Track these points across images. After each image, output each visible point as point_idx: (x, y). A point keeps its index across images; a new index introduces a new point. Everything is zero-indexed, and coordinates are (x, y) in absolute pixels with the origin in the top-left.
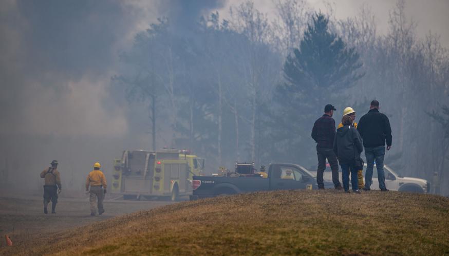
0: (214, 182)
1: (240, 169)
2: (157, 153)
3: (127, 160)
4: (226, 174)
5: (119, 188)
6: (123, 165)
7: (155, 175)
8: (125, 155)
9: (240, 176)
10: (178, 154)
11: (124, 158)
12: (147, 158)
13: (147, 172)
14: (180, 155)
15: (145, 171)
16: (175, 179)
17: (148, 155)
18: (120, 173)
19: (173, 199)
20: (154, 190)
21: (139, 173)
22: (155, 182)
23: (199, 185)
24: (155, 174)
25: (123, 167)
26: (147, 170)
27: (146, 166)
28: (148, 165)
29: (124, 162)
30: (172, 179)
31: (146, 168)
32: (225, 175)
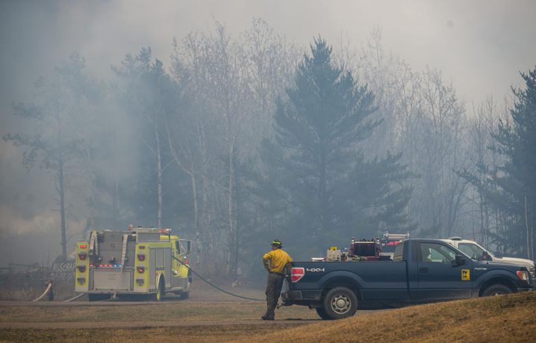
0: (324, 270)
1: (358, 250)
2: (139, 233)
3: (96, 245)
4: (340, 257)
5: (86, 285)
6: (90, 251)
7: (136, 265)
8: (92, 238)
9: (360, 260)
10: (159, 234)
11: (92, 242)
12: (125, 241)
13: (125, 261)
14: (161, 236)
15: (123, 259)
16: (161, 269)
17: (126, 236)
18: (86, 263)
19: (158, 297)
20: (136, 285)
21: (113, 262)
22: (137, 276)
23: (302, 275)
24: (137, 263)
25: (91, 254)
26: (126, 257)
27: (124, 252)
28: (127, 250)
29: (92, 248)
30: (158, 269)
31: (124, 256)
32: (338, 258)
